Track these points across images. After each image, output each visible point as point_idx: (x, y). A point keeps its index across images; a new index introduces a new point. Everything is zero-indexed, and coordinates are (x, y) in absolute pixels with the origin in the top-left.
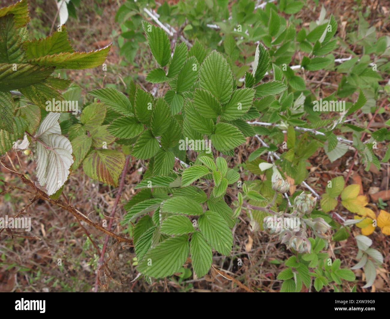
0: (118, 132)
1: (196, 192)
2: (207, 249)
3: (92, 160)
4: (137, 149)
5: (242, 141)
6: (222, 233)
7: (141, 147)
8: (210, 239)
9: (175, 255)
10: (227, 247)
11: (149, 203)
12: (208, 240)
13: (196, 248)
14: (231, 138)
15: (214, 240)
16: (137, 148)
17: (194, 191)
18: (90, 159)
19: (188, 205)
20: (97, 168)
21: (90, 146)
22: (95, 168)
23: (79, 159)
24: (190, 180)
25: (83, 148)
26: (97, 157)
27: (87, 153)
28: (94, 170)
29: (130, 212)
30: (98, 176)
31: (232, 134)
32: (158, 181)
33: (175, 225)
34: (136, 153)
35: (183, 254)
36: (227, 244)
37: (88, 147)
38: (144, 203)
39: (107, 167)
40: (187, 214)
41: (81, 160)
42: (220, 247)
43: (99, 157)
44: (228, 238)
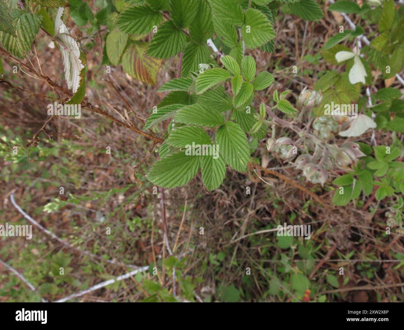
0: (129, 27)
1: (221, 98)
2: (221, 163)
3: (129, 55)
4: (155, 47)
5: (271, 35)
6: (239, 148)
7: (159, 44)
8: (225, 153)
9: (185, 168)
10: (242, 163)
11: (170, 109)
12: (222, 154)
13: (209, 161)
14: (259, 31)
15: (229, 155)
16: (154, 45)
17: (219, 96)
18: (127, 55)
19: (207, 115)
20: (134, 66)
21: (126, 39)
22: (132, 65)
23: (118, 55)
24: (206, 86)
25: (121, 42)
26: (134, 53)
27: (124, 47)
28: (131, 68)
29: (150, 117)
30: (135, 74)
31: (260, 26)
32: (182, 84)
33: (185, 137)
34: (154, 51)
35: (194, 167)
36: (242, 160)
37: (125, 41)
38: (165, 109)
39: (144, 64)
40: (202, 125)
41: (120, 55)
42: (234, 163)
43: (137, 53)
44: (245, 154)
